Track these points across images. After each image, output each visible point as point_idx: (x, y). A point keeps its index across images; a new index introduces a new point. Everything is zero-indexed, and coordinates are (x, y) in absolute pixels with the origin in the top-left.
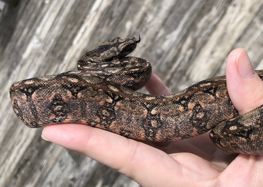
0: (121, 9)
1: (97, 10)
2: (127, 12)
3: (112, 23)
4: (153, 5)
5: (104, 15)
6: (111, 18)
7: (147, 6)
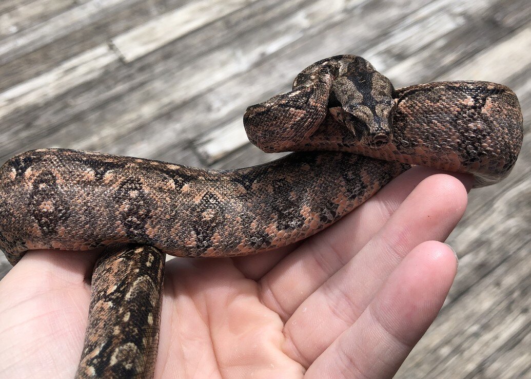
0: (55, 120)
1: (12, 100)
2: (63, 131)
3: (24, 134)
4: (113, 142)
5: (18, 114)
6: (28, 126)
7: (101, 139)
